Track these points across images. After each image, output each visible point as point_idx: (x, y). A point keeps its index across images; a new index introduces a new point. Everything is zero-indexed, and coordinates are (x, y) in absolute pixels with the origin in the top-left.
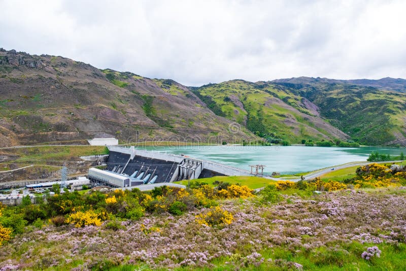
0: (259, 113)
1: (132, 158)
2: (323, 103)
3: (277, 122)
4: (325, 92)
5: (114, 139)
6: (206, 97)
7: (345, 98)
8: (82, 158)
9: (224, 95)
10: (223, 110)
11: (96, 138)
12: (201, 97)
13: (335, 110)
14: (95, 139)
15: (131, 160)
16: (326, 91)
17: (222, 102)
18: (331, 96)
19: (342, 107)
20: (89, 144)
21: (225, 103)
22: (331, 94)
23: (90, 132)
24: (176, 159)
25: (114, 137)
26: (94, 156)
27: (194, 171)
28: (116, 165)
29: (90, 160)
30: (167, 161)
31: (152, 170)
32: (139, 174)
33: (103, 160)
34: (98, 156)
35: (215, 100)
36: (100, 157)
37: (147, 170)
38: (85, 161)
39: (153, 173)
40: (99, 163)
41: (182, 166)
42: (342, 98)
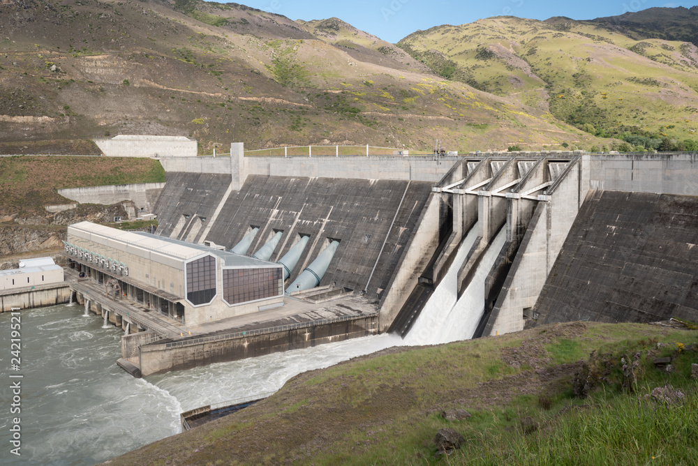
0: (580, 79)
3: (641, 98)
5: (185, 138)
6: (427, 53)
8: (66, 193)
9: (474, 47)
11: (123, 133)
12: (415, 55)
14: (120, 136)
15: (233, 192)
17: (472, 62)
20: (99, 151)
21: (482, 62)
23: (105, 118)
24: (413, 170)
25: (184, 135)
26: (113, 188)
27: (549, 205)
28: (186, 215)
29: (97, 202)
30: (372, 181)
31: (315, 223)
32: (263, 238)
33: (146, 203)
34: (127, 188)
35: (451, 59)
36: (134, 192)
37: (292, 224)
38: (79, 205)
39: (318, 231)
40: (131, 211)
41: (461, 188)
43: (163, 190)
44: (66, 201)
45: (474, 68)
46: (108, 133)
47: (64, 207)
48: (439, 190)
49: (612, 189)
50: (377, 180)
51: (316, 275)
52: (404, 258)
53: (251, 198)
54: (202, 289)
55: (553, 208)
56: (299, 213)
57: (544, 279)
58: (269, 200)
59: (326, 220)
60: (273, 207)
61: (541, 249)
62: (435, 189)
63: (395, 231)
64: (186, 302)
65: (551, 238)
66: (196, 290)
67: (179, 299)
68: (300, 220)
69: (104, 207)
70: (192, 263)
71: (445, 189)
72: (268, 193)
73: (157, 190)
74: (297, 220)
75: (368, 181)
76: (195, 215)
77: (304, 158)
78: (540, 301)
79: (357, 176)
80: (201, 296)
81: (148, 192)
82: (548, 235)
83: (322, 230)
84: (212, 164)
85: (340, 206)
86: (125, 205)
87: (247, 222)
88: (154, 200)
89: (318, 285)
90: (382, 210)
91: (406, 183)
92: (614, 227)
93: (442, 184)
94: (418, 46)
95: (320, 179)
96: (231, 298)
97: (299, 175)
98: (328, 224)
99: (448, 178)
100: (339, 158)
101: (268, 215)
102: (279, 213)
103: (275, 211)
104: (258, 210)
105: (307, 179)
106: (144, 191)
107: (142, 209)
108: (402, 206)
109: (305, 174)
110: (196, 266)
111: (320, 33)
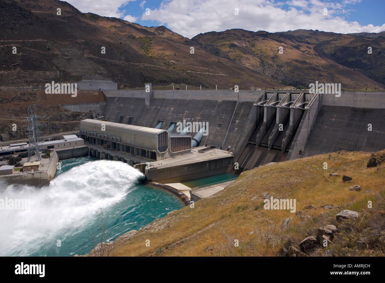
0: (275, 59)
1: (147, 103)
2: (336, 52)
3: (301, 69)
5: (111, 81)
8: (66, 107)
9: (228, 43)
10: (232, 57)
11: (85, 79)
12: (201, 45)
13: (355, 59)
14: (84, 81)
15: (146, 106)
17: (228, 49)
21: (232, 50)
24: (240, 97)
26: (85, 105)
27: (309, 110)
28: (122, 117)
29: (79, 111)
30: (220, 101)
31: (193, 119)
33: (100, 112)
34: (91, 104)
35: (218, 47)
36: (94, 106)
38: (72, 112)
40: (94, 115)
41: (268, 104)
42: (358, 46)
43: (106, 106)
44: (67, 111)
45: (229, 52)
46: (78, 79)
47: (66, 113)
48: (256, 105)
49: (332, 105)
50: (222, 100)
51: (197, 141)
53: (156, 109)
54: (163, 145)
55: (311, 111)
56: (184, 115)
57: (306, 139)
58: (167, 109)
59: (198, 118)
60: (169, 112)
61: (306, 128)
62: (254, 104)
63: (234, 122)
64: (157, 151)
65: (310, 124)
66: (161, 146)
67: (154, 150)
69: (83, 113)
70: (159, 134)
71: (259, 104)
72: (166, 107)
73: (104, 105)
74: (183, 118)
75: (217, 101)
76: (128, 117)
77: (184, 91)
78: (305, 148)
79: (211, 99)
80: (163, 149)
81: (101, 106)
82: (309, 122)
84: (134, 93)
85: (205, 112)
86: (91, 112)
87: (156, 120)
88: (103, 110)
90: (226, 113)
91: (236, 102)
92: (334, 119)
93: (257, 102)
94: (201, 41)
95: (192, 100)
96: (173, 150)
97: (182, 99)
98: (199, 120)
100: (202, 91)
101: (167, 116)
102: (173, 115)
103: (171, 114)
104: (162, 114)
105: (185, 100)
106: (99, 106)
107: (98, 114)
108: (236, 111)
109: (184, 98)
110: (160, 136)
111: (156, 33)
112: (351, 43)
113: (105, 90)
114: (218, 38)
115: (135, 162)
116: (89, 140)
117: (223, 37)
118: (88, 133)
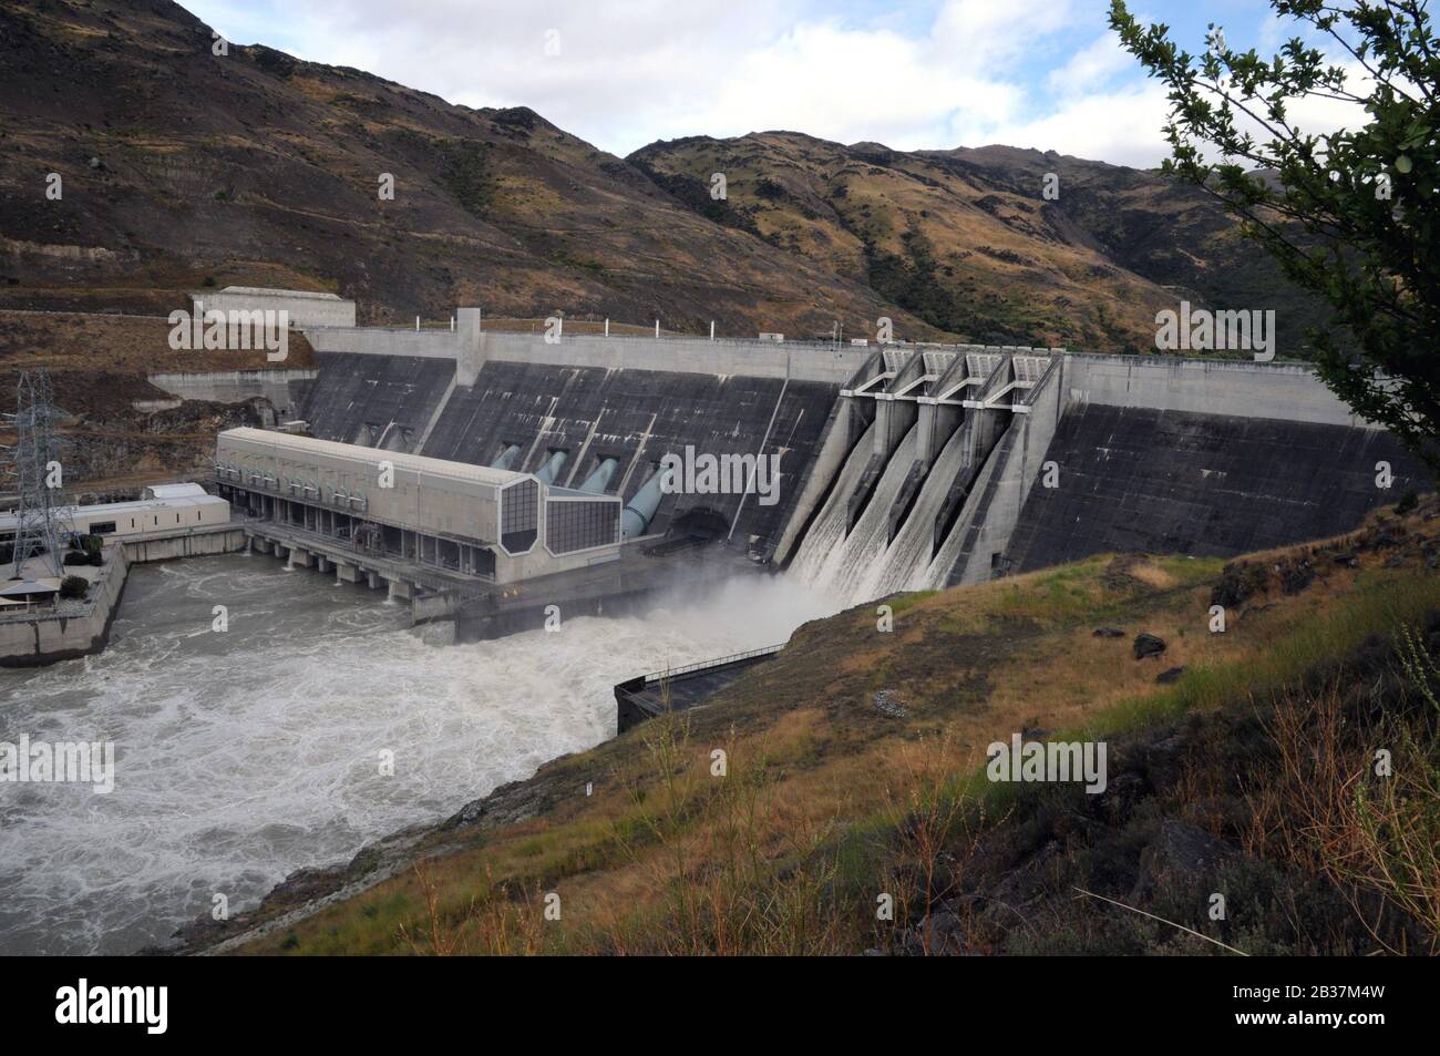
0: (913, 242)
1: (465, 377)
2: (1112, 228)
3: (998, 279)
4: (1106, 194)
5: (335, 297)
6: (677, 179)
7: (1192, 214)
8: (162, 380)
9: (753, 177)
10: (765, 228)
11: (236, 283)
12: (659, 179)
13: (1168, 255)
14: (232, 289)
15: (460, 389)
16: (1107, 188)
17: (751, 200)
18: (1139, 206)
19: (1191, 243)
21: (765, 203)
22: (1128, 200)
23: (199, 255)
24: (794, 364)
25: (330, 291)
26: (236, 376)
27: (1028, 419)
28: (370, 425)
29: (212, 398)
30: (722, 377)
31: (627, 439)
32: (531, 461)
33: (289, 404)
34: (259, 376)
36: (269, 382)
37: (583, 440)
38: (184, 403)
39: (634, 452)
40: (267, 414)
41: (888, 392)
42: (1180, 213)
43: (315, 382)
44: (164, 396)
45: (757, 209)
46: (210, 284)
47: (163, 405)
48: (850, 393)
49: (1100, 402)
50: (731, 376)
51: (642, 517)
52: (802, 490)
53: (496, 398)
54: (519, 529)
55: (1033, 424)
56: (596, 424)
57: (1016, 517)
58: (534, 401)
59: (646, 435)
60: (543, 411)
61: (1016, 476)
62: (844, 392)
63: (771, 452)
64: (499, 548)
65: (1028, 464)
66: (512, 530)
67: (490, 543)
68: (598, 435)
69: (226, 407)
70: (508, 490)
71: (859, 391)
72: (532, 393)
73: (306, 382)
74: (593, 434)
75: (715, 378)
76: (392, 424)
77: (598, 339)
78: (1012, 545)
79: (695, 368)
80: (519, 540)
81: (292, 384)
82: (1025, 459)
83: (641, 450)
84: (414, 342)
85: (669, 413)
86: (257, 405)
87: (497, 437)
88: (301, 398)
89: (644, 532)
90: (744, 422)
91: (781, 382)
92: (1106, 450)
93: (854, 384)
94: (658, 167)
95: (626, 371)
96: (556, 545)
97: (588, 365)
98: (649, 442)
99: (860, 377)
100: (663, 340)
101: (536, 425)
102: (556, 423)
103: (550, 420)
104: (517, 417)
105: (602, 371)
106: (286, 382)
107: (283, 412)
108: (778, 415)
109: (598, 363)
110: (512, 494)
111: (502, 131)
112: (1158, 199)
113: (312, 327)
114: (718, 160)
115: (418, 586)
116: (246, 504)
117: (736, 158)
118: (244, 477)
